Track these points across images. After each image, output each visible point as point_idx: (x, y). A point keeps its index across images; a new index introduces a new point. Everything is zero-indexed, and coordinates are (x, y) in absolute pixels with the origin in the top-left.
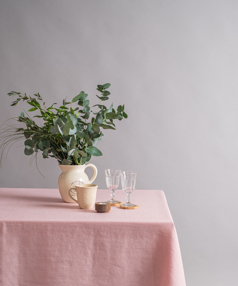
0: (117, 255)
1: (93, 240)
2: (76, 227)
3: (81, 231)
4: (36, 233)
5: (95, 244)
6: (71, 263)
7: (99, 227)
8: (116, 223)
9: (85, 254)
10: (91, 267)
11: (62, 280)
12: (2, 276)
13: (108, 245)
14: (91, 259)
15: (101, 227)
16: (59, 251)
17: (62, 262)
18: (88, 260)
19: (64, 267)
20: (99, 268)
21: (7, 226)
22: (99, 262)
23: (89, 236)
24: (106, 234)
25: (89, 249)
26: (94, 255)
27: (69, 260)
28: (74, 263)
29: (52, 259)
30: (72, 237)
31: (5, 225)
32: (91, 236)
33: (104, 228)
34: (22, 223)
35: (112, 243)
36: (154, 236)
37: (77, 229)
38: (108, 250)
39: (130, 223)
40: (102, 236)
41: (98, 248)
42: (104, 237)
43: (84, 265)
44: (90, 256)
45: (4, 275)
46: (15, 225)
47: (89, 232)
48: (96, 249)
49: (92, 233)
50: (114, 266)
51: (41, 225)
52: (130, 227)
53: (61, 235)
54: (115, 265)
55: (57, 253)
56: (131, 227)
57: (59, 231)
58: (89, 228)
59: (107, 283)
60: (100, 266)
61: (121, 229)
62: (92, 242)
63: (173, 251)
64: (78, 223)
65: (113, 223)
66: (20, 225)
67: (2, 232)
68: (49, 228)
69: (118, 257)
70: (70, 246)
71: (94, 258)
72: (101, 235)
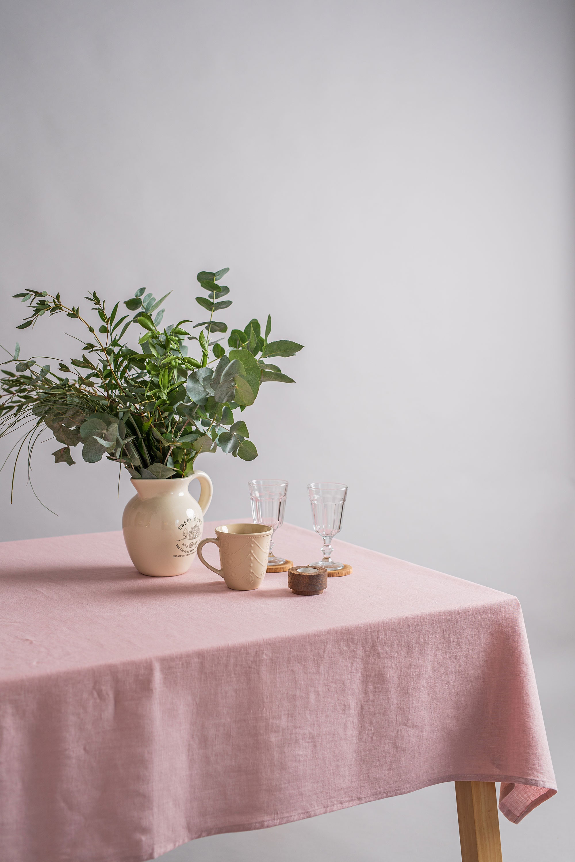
0: (411, 699)
1: (360, 670)
2: (327, 642)
3: (337, 650)
4: (233, 676)
5: (366, 680)
6: (313, 740)
7: (375, 634)
8: (411, 618)
9: (344, 710)
10: (354, 739)
11: (294, 789)
12: (153, 815)
13: (392, 677)
14: (355, 719)
15: (379, 633)
16: (288, 714)
17: (296, 741)
18: (349, 725)
19: (301, 753)
20: (372, 738)
21: (162, 670)
22: (371, 723)
23: (352, 663)
24: (388, 650)
25: (353, 694)
26: (362, 707)
27: (310, 734)
28: (321, 739)
29: (273, 738)
30: (318, 672)
31: (157, 667)
32: (358, 660)
33: (386, 634)
34: (201, 655)
35: (401, 671)
36: (482, 636)
37: (329, 647)
38: (392, 690)
39: (438, 614)
40: (381, 656)
41: (371, 688)
42: (385, 658)
43: (341, 739)
44: (353, 712)
45: (155, 810)
46: (183, 664)
47: (354, 651)
48: (366, 693)
49: (360, 653)
50: (404, 727)
51: (247, 653)
52: (438, 624)
53: (292, 671)
54: (406, 725)
55: (283, 722)
56: (439, 622)
57: (289, 660)
58: (353, 641)
59: (387, 772)
60: (373, 734)
61: (419, 633)
62: (359, 675)
63: (526, 665)
64: (330, 632)
65: (403, 619)
66: (196, 660)
67: (152, 690)
68: (265, 657)
69: (413, 703)
70: (312, 697)
71: (362, 717)
72: (378, 654)
